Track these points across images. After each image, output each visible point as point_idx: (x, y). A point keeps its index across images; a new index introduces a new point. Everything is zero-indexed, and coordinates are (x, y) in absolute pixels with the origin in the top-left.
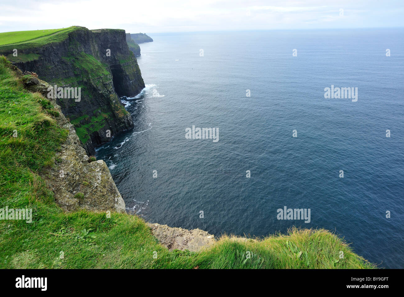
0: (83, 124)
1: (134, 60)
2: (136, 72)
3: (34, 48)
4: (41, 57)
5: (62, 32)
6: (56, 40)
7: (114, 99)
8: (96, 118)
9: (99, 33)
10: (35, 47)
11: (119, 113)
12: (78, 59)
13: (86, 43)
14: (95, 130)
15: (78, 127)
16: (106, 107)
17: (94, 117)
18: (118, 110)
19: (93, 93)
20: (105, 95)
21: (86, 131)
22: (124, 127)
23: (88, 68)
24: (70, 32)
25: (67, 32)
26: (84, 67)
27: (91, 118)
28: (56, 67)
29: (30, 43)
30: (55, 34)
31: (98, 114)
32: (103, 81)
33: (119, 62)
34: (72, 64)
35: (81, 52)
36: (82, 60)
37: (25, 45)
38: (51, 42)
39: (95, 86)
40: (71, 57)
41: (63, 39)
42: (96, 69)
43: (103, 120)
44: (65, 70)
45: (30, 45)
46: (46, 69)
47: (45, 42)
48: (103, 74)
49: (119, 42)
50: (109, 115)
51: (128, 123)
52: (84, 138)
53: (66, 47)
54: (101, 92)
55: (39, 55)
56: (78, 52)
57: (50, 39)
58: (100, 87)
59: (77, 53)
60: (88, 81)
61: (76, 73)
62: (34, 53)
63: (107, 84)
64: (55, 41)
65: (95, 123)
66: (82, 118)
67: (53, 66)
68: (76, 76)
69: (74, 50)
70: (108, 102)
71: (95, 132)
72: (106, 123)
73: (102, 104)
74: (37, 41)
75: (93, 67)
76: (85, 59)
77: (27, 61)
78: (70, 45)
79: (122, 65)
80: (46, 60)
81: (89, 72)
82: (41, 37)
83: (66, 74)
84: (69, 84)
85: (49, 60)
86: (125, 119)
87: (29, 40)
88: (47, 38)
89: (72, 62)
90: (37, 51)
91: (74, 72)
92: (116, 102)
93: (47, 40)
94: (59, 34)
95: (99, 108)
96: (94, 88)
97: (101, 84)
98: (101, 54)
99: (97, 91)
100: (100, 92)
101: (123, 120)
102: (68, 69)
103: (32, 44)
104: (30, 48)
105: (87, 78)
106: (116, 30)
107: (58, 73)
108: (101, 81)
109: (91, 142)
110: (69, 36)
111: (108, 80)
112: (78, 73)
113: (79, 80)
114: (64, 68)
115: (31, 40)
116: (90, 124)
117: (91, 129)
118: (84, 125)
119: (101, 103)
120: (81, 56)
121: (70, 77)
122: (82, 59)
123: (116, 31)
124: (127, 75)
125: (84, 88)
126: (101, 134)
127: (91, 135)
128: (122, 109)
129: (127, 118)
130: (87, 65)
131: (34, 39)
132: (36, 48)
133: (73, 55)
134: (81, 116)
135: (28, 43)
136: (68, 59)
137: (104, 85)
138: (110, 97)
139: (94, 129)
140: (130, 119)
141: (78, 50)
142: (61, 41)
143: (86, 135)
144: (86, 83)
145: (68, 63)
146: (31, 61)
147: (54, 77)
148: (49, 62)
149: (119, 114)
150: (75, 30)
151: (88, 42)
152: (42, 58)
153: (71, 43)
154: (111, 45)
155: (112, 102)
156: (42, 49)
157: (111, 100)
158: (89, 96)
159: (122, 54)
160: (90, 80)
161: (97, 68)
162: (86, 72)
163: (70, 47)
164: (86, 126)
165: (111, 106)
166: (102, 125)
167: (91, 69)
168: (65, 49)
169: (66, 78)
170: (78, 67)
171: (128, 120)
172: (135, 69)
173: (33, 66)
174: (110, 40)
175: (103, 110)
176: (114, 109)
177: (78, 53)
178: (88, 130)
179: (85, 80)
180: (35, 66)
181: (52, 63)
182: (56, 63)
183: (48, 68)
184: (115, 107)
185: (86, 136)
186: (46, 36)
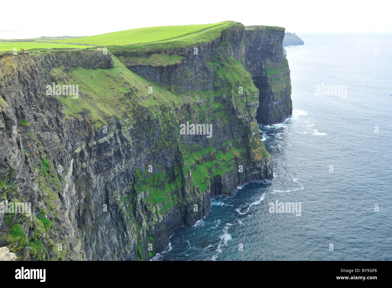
0: (205, 160)
1: (286, 72)
2: (285, 89)
3: (180, 48)
4: (183, 61)
5: (214, 29)
6: (205, 38)
7: (255, 129)
8: (224, 154)
9: (252, 31)
10: (181, 46)
11: (257, 152)
12: (223, 65)
13: (237, 44)
14: (218, 173)
15: (199, 164)
16: (240, 140)
17: (222, 152)
18: (256, 148)
19: (229, 116)
20: (245, 122)
21: (207, 172)
22: (258, 176)
23: (232, 80)
24: (225, 28)
25: (221, 28)
26: (228, 77)
27: (217, 153)
28: (196, 75)
29: (176, 41)
30: (205, 31)
31: (228, 148)
32: (248, 101)
33: (266, 73)
34: (215, 72)
35: (229, 57)
36: (227, 68)
37: (172, 43)
38: (200, 41)
39: (235, 107)
40: (216, 62)
41: (214, 37)
42: (242, 82)
43: (232, 159)
44: (205, 79)
45: (176, 43)
46: (185, 77)
47: (194, 41)
48: (250, 90)
49: (273, 44)
50: (241, 153)
51: (265, 171)
52: (203, 183)
53: (214, 49)
54: (241, 116)
55: (182, 58)
56: (226, 55)
57: (199, 37)
58: (241, 110)
59: (224, 58)
60: (227, 98)
61: (216, 85)
62: (178, 55)
63: (251, 106)
64: (205, 40)
65: (220, 161)
66: (206, 151)
67: (193, 73)
68: (215, 89)
69: (222, 54)
70: (246, 133)
71: (217, 175)
72: (235, 165)
73: (236, 135)
74: (185, 39)
75: (239, 80)
76: (231, 66)
77: (168, 65)
78: (219, 45)
79: (269, 77)
80: (188, 65)
81: (233, 86)
82: (190, 34)
83: (204, 85)
84: (204, 100)
85: (191, 65)
86: (262, 165)
87: (175, 38)
88: (196, 35)
89: (216, 69)
90: (182, 51)
91: (214, 84)
92: (256, 135)
93: (196, 38)
94: (210, 31)
95: (230, 140)
96: (233, 109)
97: (244, 105)
98: (246, 59)
99: (235, 114)
100: (239, 117)
101: (259, 165)
102: (209, 78)
103: (179, 42)
104: (176, 48)
105: (228, 94)
106: (273, 27)
107: (196, 82)
108: (245, 100)
109: (210, 191)
110: (222, 34)
111: (254, 100)
112: (219, 86)
113: (217, 95)
114: (204, 77)
115: (179, 37)
116: (215, 162)
117: (214, 170)
118: (206, 162)
119: (235, 133)
120: (228, 62)
121: (207, 89)
122: (228, 66)
123: (273, 29)
124: (272, 93)
125: (220, 108)
126: (224, 180)
127: (211, 180)
128: (261, 147)
129: (266, 163)
130: (233, 75)
131: (181, 36)
132: (182, 48)
133: (219, 59)
134: (206, 147)
135: (175, 41)
136: (212, 64)
137: (248, 106)
138: (250, 127)
139: (217, 171)
140: (269, 166)
141: (227, 53)
142: (211, 40)
143: (207, 179)
144: (224, 101)
145: (211, 71)
146: (173, 65)
147: (190, 87)
148: (190, 67)
149: (256, 154)
150: (230, 26)
151: (240, 43)
152: (185, 62)
153: (221, 43)
154: (261, 48)
155: (251, 133)
156: (188, 50)
157: (250, 131)
158: (223, 120)
159: (272, 61)
160: (231, 97)
161: (244, 80)
162: (229, 85)
163: (219, 48)
164: (208, 164)
165: (249, 140)
166: (229, 166)
167: (236, 82)
168: (213, 51)
169: (203, 90)
170: (221, 77)
171: (266, 166)
172: (285, 86)
173: (173, 71)
174: (262, 41)
175: (236, 143)
176: (250, 145)
177: (226, 58)
178: (210, 170)
179: (225, 96)
180: (174, 71)
181: (194, 69)
182: (198, 70)
183: (187, 76)
184: (253, 143)
185: (206, 181)
186: (194, 33)
